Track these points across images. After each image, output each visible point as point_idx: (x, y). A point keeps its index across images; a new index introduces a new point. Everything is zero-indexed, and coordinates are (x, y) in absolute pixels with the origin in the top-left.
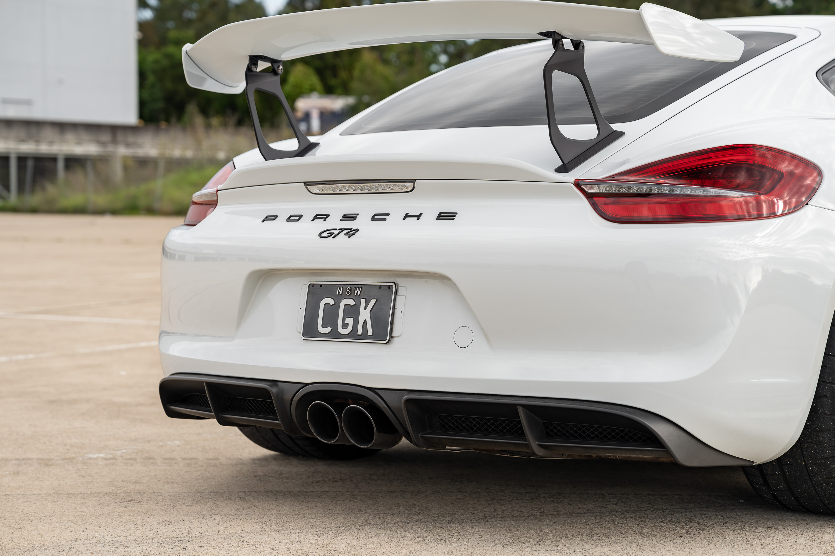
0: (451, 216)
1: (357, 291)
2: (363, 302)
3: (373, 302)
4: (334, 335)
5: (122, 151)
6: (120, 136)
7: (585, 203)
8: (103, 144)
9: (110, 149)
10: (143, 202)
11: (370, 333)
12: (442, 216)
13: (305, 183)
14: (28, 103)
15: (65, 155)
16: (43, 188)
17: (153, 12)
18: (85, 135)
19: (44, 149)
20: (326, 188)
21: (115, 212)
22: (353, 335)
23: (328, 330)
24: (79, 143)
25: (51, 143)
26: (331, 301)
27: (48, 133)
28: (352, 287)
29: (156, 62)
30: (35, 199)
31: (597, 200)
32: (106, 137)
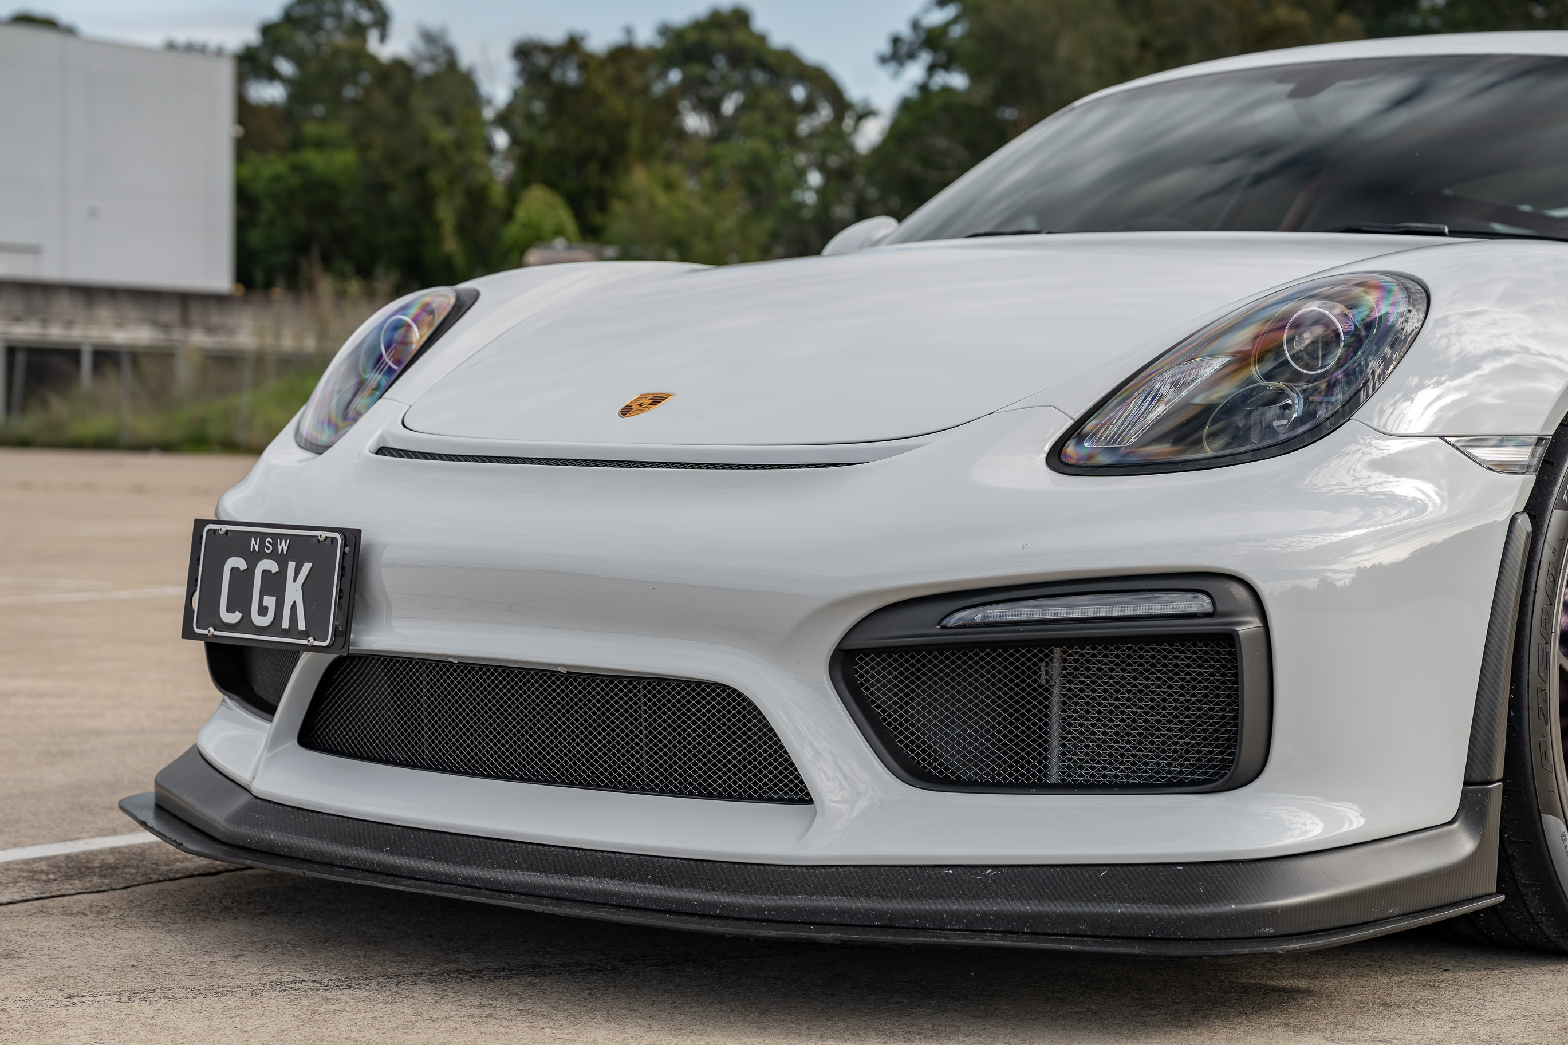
5: (198, 339)
6: (196, 312)
8: (165, 327)
9: (177, 334)
10: (215, 431)
14: (34, 250)
15: (94, 345)
16: (44, 404)
17: (286, 88)
18: (130, 311)
19: (56, 333)
21: (167, 447)
24: (120, 325)
25: (69, 324)
27: (64, 304)
29: (277, 178)
30: (27, 424)
32: (170, 314)
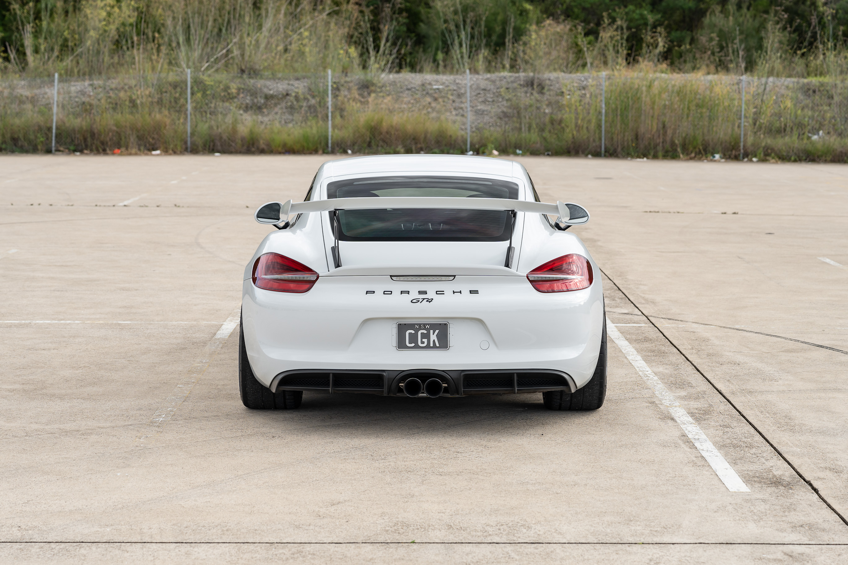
0: (476, 292)
1: (427, 326)
2: (432, 331)
3: (437, 331)
4: (417, 347)
7: (530, 285)
11: (438, 345)
12: (471, 292)
13: (391, 276)
20: (402, 278)
22: (428, 347)
23: (413, 345)
26: (413, 332)
28: (425, 325)
31: (534, 283)
